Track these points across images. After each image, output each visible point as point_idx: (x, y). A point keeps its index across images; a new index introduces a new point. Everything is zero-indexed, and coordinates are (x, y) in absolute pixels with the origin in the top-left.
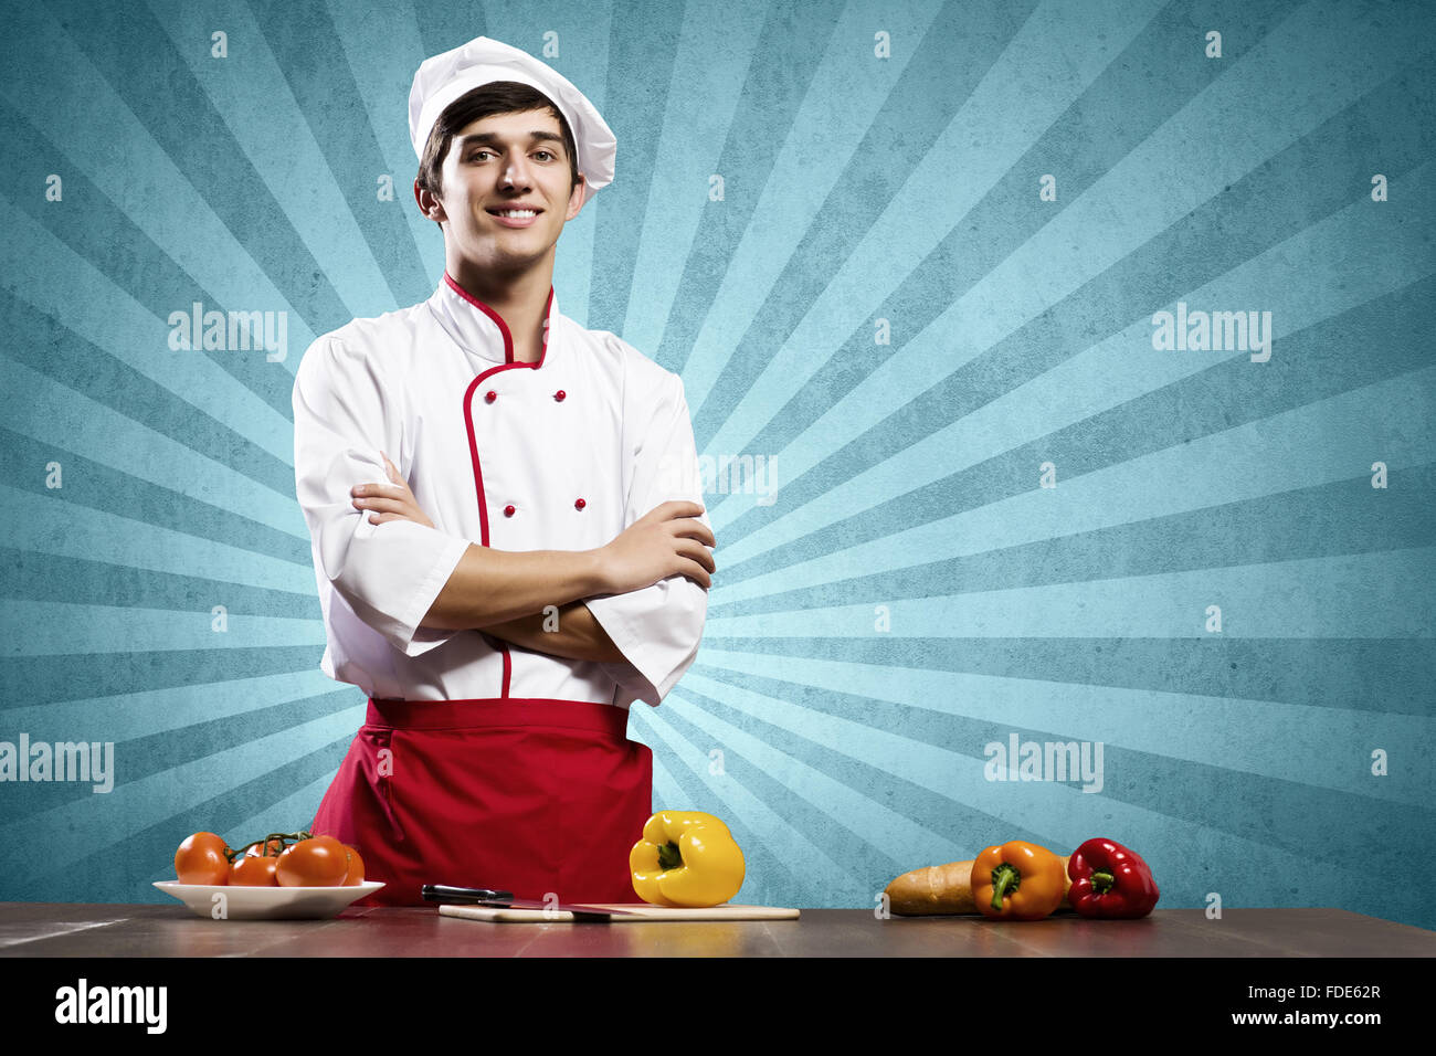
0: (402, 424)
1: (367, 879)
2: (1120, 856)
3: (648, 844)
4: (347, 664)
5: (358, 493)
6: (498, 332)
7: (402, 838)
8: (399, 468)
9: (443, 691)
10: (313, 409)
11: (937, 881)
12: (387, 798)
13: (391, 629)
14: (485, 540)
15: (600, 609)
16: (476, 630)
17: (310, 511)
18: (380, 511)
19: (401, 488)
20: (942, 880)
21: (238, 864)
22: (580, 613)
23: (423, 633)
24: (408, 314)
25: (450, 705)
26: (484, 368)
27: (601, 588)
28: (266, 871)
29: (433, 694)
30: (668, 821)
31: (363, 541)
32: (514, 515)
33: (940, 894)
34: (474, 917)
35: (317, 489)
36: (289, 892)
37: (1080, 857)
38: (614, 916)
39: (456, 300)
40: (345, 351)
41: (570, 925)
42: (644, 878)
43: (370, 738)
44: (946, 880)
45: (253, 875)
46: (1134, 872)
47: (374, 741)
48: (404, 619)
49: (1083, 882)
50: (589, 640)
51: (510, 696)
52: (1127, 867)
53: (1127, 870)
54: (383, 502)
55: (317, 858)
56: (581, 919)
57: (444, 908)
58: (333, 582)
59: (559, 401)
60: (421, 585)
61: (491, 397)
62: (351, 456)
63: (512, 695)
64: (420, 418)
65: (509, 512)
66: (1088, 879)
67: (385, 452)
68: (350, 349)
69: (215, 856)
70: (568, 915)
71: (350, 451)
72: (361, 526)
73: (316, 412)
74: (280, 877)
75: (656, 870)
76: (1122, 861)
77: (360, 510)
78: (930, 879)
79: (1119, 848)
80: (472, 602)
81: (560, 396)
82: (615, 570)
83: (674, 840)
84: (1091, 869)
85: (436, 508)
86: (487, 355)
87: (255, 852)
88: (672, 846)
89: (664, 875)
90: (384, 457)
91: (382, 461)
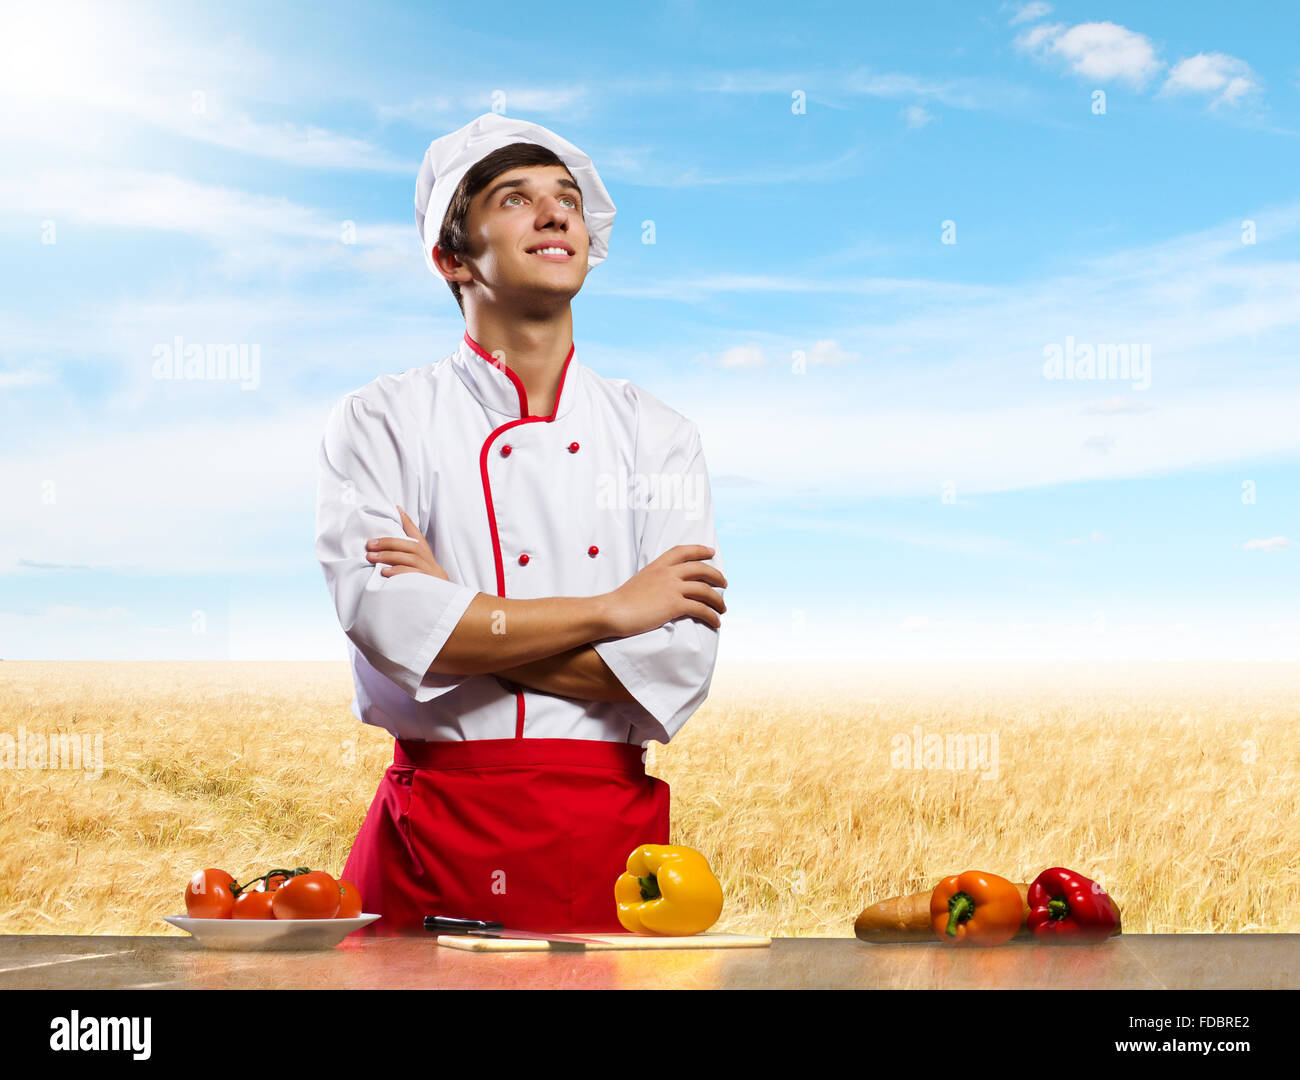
0: (419, 479)
1: (364, 911)
2: (1075, 885)
3: (632, 877)
4: (370, 708)
5: (372, 547)
6: (513, 388)
7: (421, 872)
8: (416, 522)
9: (460, 732)
10: (335, 467)
11: (905, 910)
12: (406, 834)
13: (402, 677)
14: (501, 592)
15: (608, 652)
16: (491, 675)
17: (326, 566)
18: (393, 563)
19: (416, 541)
20: (910, 910)
21: (242, 897)
22: (589, 656)
23: (432, 678)
24: (431, 370)
25: (467, 746)
26: (501, 422)
27: (608, 632)
28: (265, 905)
29: (452, 735)
30: (648, 854)
31: (374, 594)
32: (528, 564)
33: (908, 922)
34: (460, 946)
35: (334, 545)
36: (284, 925)
37: (1038, 886)
38: (588, 945)
39: (474, 358)
40: (366, 410)
41: (545, 953)
42: (627, 908)
43: (396, 776)
44: (914, 909)
45: (255, 908)
46: (1086, 900)
47: (399, 780)
48: (413, 668)
49: (1041, 909)
50: (599, 682)
51: (524, 737)
52: (1079, 895)
53: (1080, 898)
54: (395, 556)
55: (309, 893)
56: (555, 948)
57: (442, 939)
58: (347, 632)
59: (573, 452)
60: (429, 634)
61: (506, 451)
62: (367, 512)
63: (526, 735)
64: (436, 474)
65: (524, 561)
66: (1045, 907)
67: (402, 505)
68: (369, 408)
69: (221, 892)
70: (544, 944)
71: (366, 507)
72: (374, 579)
73: (338, 469)
74: (277, 911)
75: (638, 901)
76: (1076, 889)
77: (373, 563)
78: (899, 907)
79: (1074, 876)
80: (481, 649)
81: (574, 448)
82: (620, 615)
83: (653, 872)
84: (1048, 898)
86: (501, 410)
87: (260, 888)
88: (653, 878)
89: (644, 906)
90: (401, 513)
91: (397, 516)
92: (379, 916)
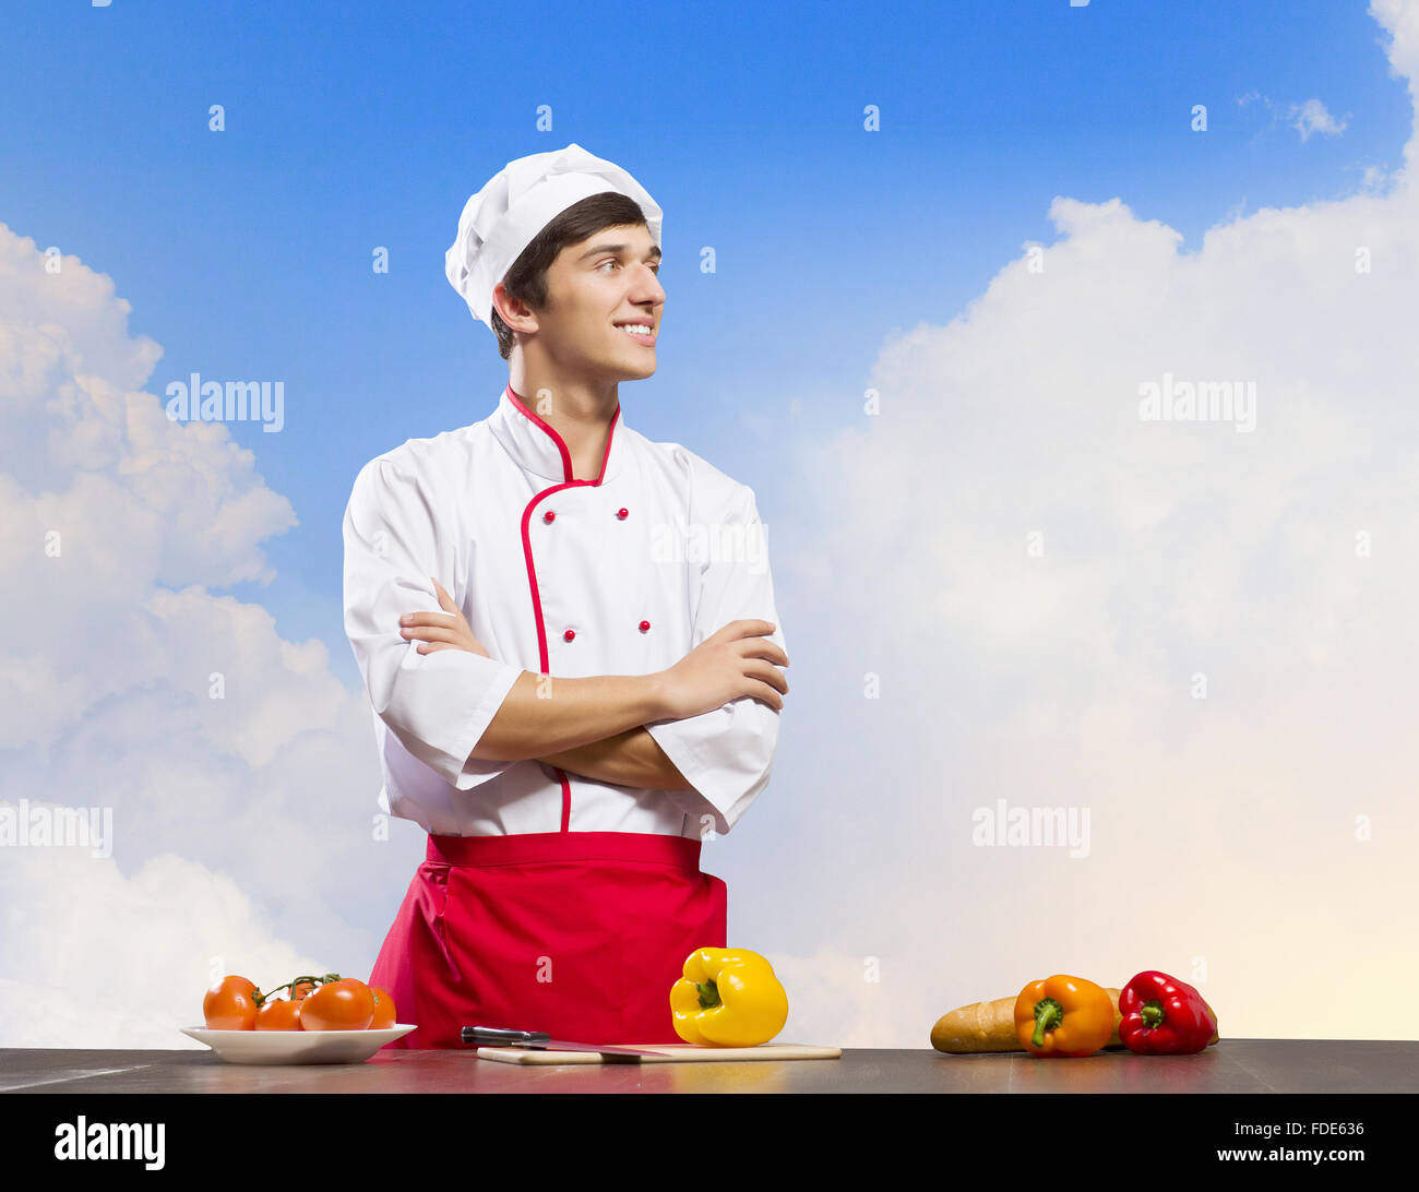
0: (455, 549)
1: (399, 1021)
2: (1170, 989)
3: (688, 982)
4: (402, 799)
5: (406, 623)
6: (556, 450)
7: (458, 979)
8: (452, 595)
9: (501, 826)
10: (361, 534)
11: (986, 1017)
12: (442, 938)
13: (441, 762)
14: (545, 668)
15: (662, 735)
16: (534, 760)
17: (357, 643)
18: (430, 640)
19: (453, 615)
20: (991, 1017)
21: (265, 1008)
22: (642, 740)
23: (473, 765)
24: (465, 433)
25: (508, 841)
26: (542, 486)
27: (663, 714)
28: (292, 1014)
29: (491, 829)
30: (707, 958)
31: (410, 672)
32: (574, 641)
33: (989, 1031)
35: (364, 619)
36: (313, 1036)
37: (1131, 991)
38: (644, 1058)
40: (396, 475)
41: (599, 1066)
42: (683, 1017)
43: (428, 875)
44: (995, 1017)
45: (280, 1018)
46: (1185, 1006)
47: (433, 878)
48: (453, 751)
49: (1134, 1016)
50: (653, 768)
51: (570, 830)
52: (1176, 1001)
53: (1176, 1004)
54: (432, 631)
55: (340, 1001)
56: (610, 1060)
57: (482, 1051)
58: (380, 715)
59: (621, 519)
60: (469, 717)
61: (549, 517)
62: (399, 584)
63: (572, 829)
64: (473, 543)
66: (1138, 1012)
67: (437, 578)
68: (400, 472)
69: (243, 1001)
70: (596, 1056)
71: (398, 578)
72: (409, 657)
73: (367, 539)
74: (305, 1022)
75: (695, 1009)
76: (1172, 994)
77: (408, 639)
78: (979, 1015)
79: (1170, 980)
80: (526, 732)
81: (623, 514)
82: (677, 695)
83: (712, 978)
84: (1142, 1003)
85: (492, 632)
86: (545, 474)
87: (285, 996)
88: (712, 985)
89: (703, 1015)
90: (436, 584)
91: (433, 589)
92: (416, 1027)
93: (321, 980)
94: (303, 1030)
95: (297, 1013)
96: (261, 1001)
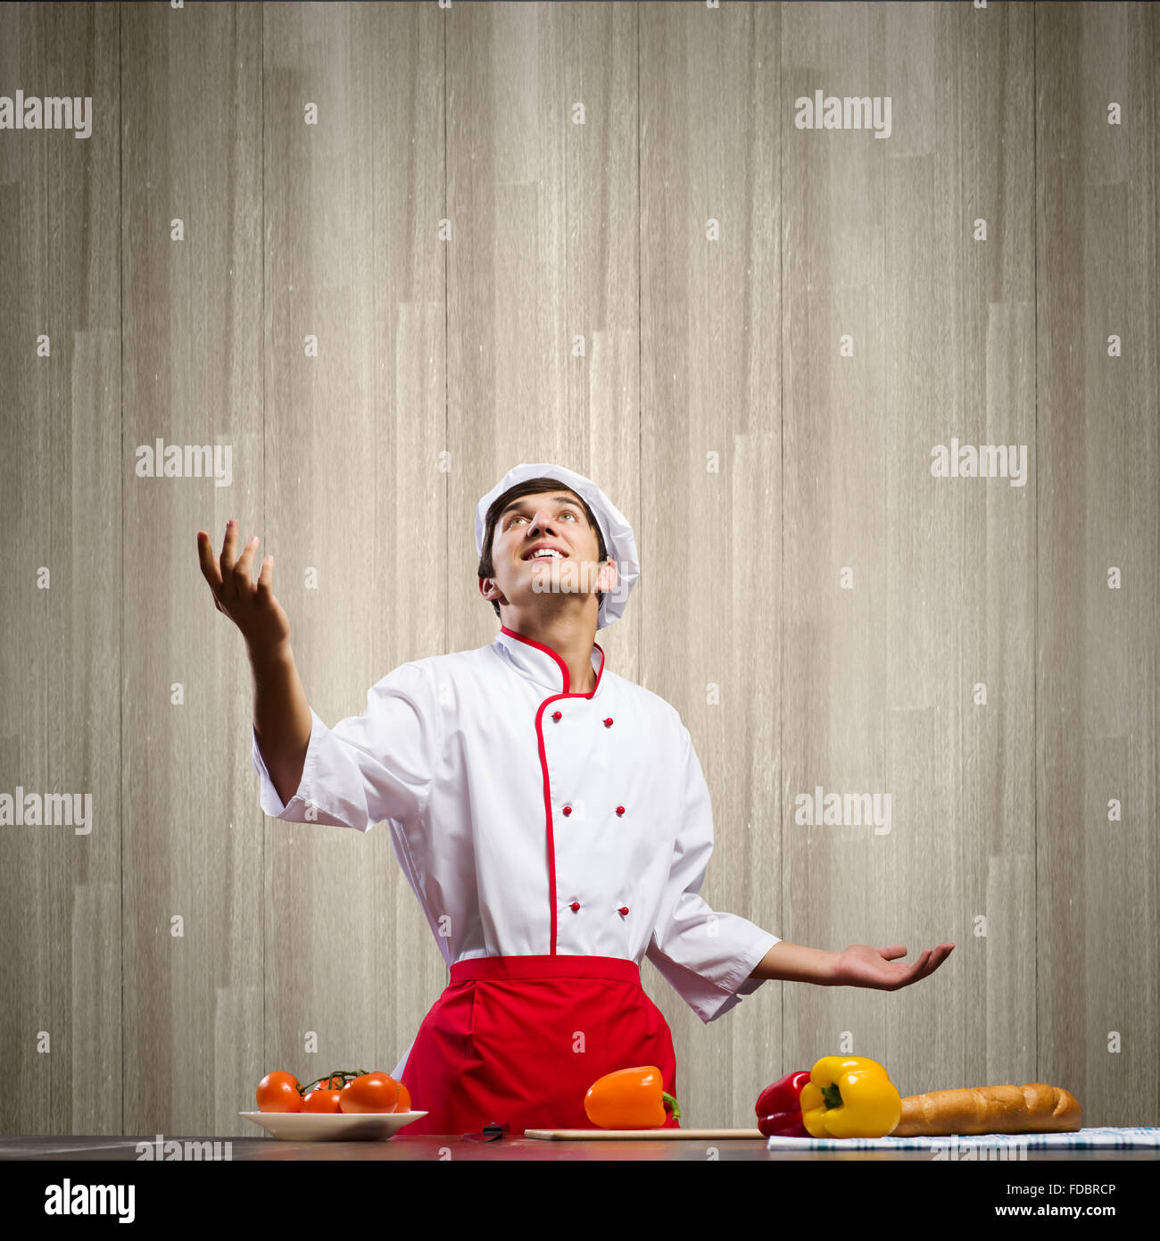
1: (412, 1110)
21: (308, 1097)
26: (549, 696)
28: (330, 1101)
32: (571, 815)
36: (350, 1117)
45: (320, 1105)
51: (557, 954)
55: (372, 1089)
59: (607, 726)
61: (557, 717)
65: (567, 811)
69: (290, 1090)
74: (343, 1108)
81: (609, 722)
86: (551, 686)
92: (426, 1113)
93: (354, 1074)
94: (341, 1112)
95: (336, 1098)
96: (302, 1092)
